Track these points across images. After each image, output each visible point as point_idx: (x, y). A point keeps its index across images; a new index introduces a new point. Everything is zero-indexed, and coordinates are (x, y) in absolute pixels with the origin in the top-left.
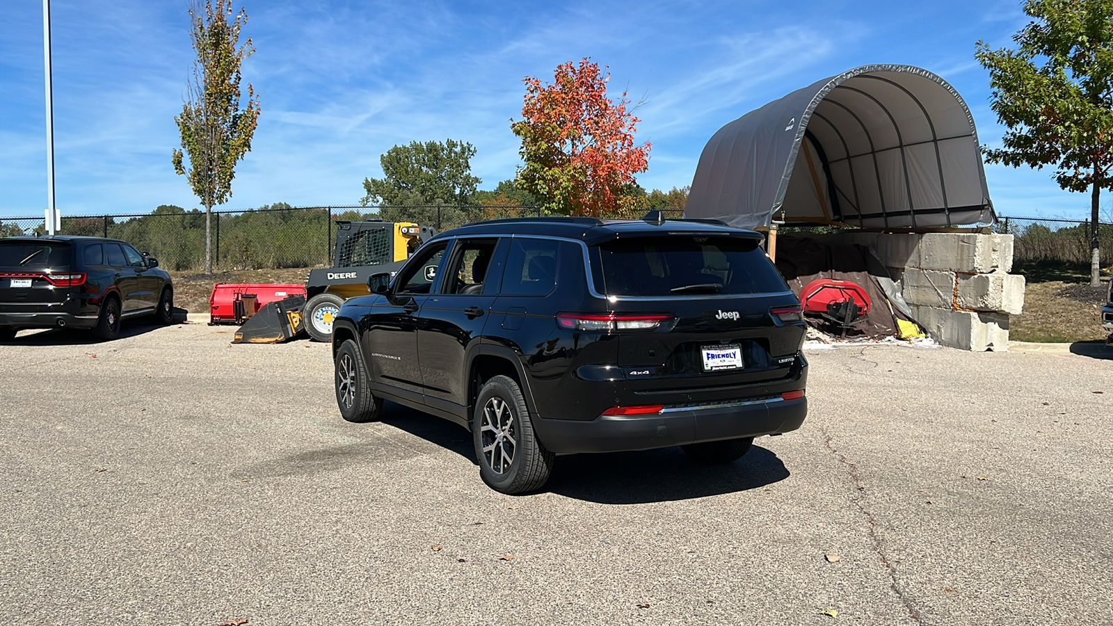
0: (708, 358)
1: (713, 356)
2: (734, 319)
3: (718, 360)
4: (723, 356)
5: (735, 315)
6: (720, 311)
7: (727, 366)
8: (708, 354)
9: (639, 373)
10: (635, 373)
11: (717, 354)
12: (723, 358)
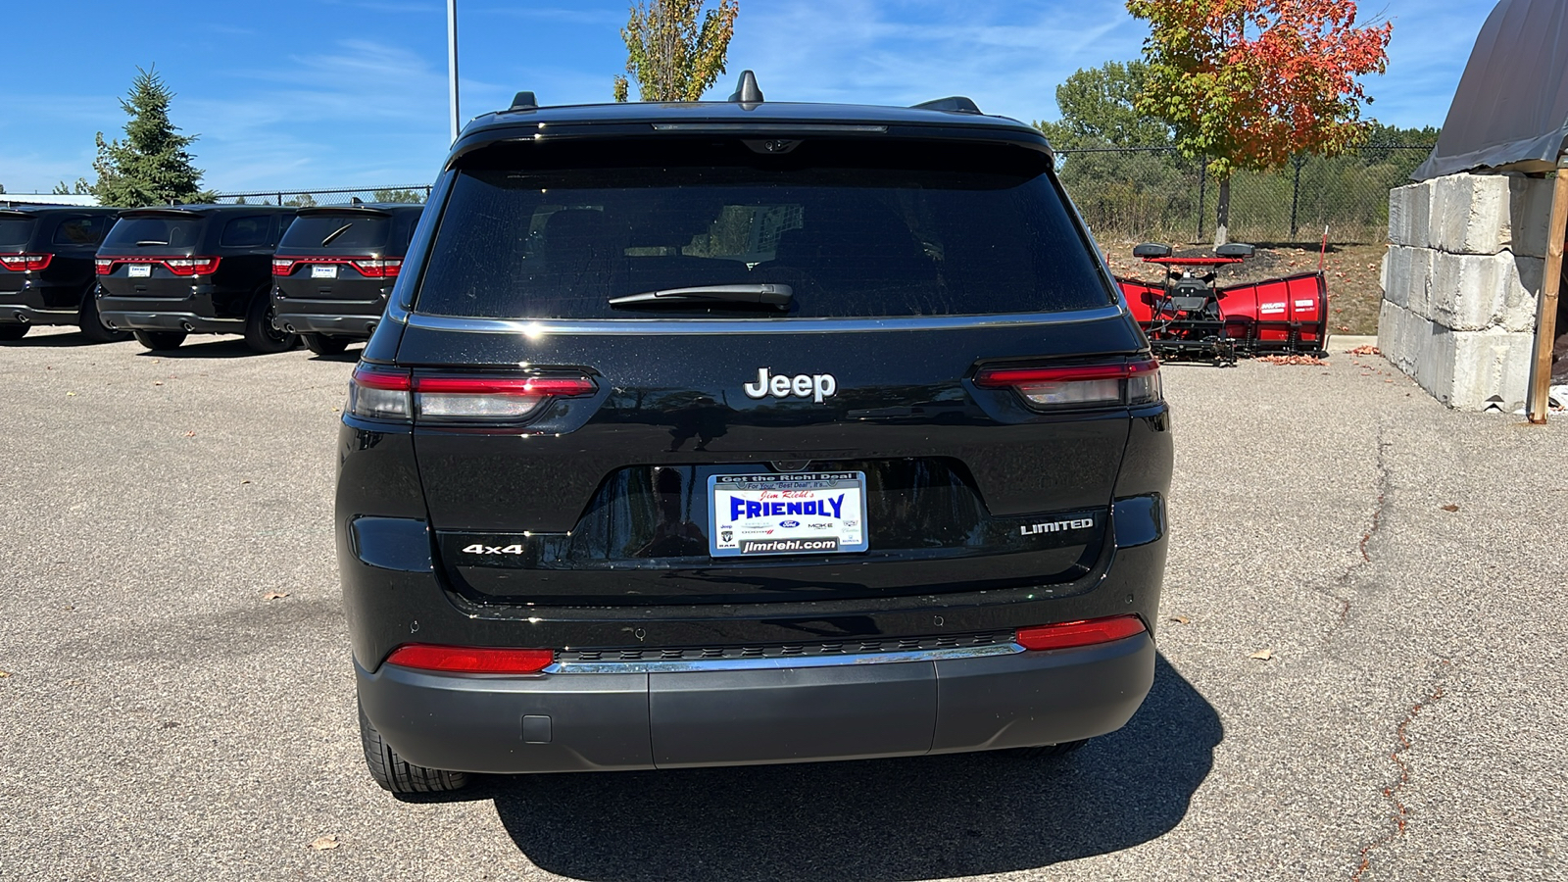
0: (734, 517)
1: (754, 509)
2: (818, 398)
3: (774, 520)
4: (794, 508)
5: (822, 386)
6: (763, 373)
7: (803, 541)
8: (735, 502)
9: (491, 550)
10: (479, 549)
11: (770, 501)
12: (795, 517)
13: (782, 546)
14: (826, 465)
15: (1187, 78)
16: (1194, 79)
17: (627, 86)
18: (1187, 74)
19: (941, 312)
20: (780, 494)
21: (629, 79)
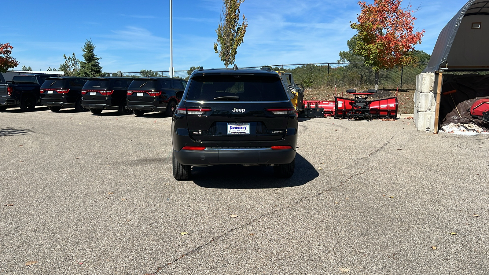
0: (231, 129)
1: (234, 128)
2: (243, 112)
3: (236, 130)
4: (239, 128)
5: (243, 110)
6: (235, 108)
7: (240, 133)
8: (231, 127)
9: (197, 133)
10: (195, 133)
11: (236, 127)
12: (239, 129)
13: (237, 133)
14: (244, 122)
15: (366, 45)
16: (368, 46)
17: (217, 45)
18: (367, 44)
19: (261, 101)
20: (237, 126)
21: (218, 43)
